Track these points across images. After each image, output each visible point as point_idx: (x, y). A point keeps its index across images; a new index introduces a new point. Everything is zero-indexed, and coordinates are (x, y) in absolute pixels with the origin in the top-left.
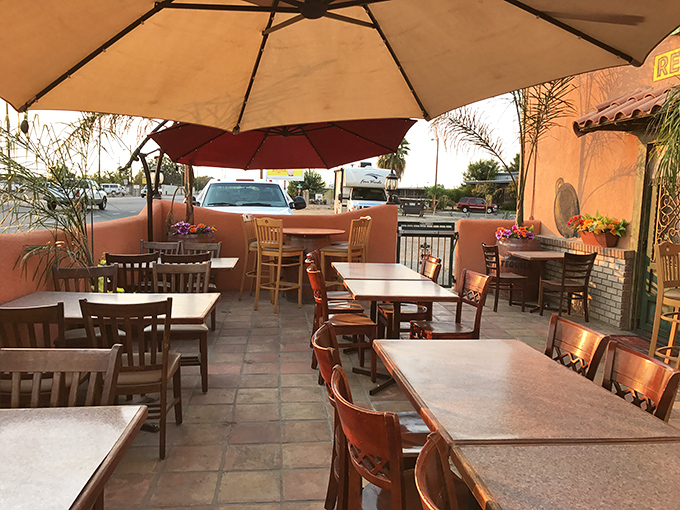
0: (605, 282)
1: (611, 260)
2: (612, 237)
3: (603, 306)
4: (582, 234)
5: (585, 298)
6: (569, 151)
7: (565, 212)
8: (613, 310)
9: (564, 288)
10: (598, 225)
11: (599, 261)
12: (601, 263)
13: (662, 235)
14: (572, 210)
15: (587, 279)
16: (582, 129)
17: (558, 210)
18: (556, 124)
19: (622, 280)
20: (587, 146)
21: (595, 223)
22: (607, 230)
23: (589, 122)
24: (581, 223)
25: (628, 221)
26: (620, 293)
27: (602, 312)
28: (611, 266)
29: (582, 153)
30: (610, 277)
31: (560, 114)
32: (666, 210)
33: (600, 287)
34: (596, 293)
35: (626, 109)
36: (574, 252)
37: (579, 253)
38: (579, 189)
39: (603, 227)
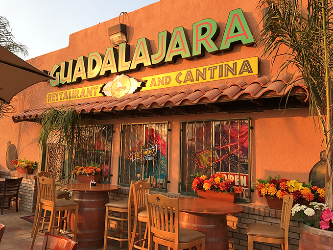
0: (27, 191)
1: (30, 180)
2: (30, 169)
3: (25, 203)
4: (17, 169)
5: (16, 200)
6: (14, 129)
7: (11, 158)
8: (29, 204)
9: (5, 196)
10: (24, 164)
11: (24, 181)
12: (25, 182)
13: (50, 168)
14: (14, 157)
15: (18, 190)
16: (16, 120)
17: (8, 157)
18: (6, 115)
19: (33, 189)
20: (22, 127)
21: (23, 163)
22: (28, 166)
23: (19, 117)
24: (17, 164)
25: (37, 162)
26: (33, 196)
27: (25, 206)
28: (29, 183)
29: (20, 130)
30: (29, 189)
31: (9, 111)
32: (51, 157)
33: (24, 194)
34: (22, 197)
35: (33, 113)
36: (14, 178)
37: (16, 178)
38: (18, 147)
39: (26, 165)
